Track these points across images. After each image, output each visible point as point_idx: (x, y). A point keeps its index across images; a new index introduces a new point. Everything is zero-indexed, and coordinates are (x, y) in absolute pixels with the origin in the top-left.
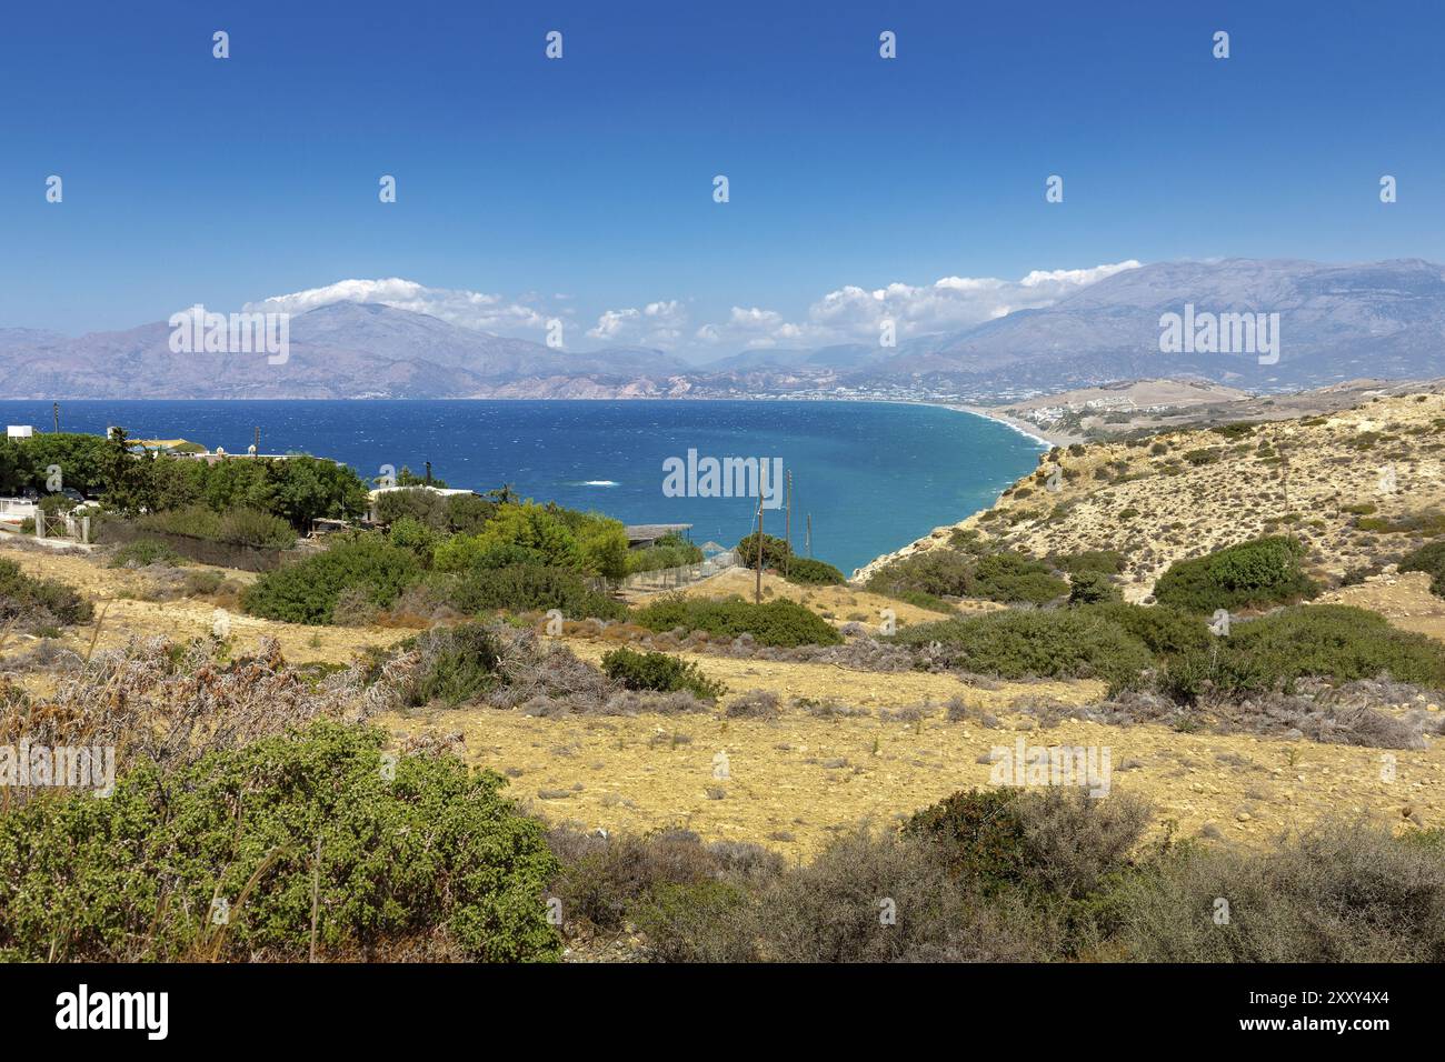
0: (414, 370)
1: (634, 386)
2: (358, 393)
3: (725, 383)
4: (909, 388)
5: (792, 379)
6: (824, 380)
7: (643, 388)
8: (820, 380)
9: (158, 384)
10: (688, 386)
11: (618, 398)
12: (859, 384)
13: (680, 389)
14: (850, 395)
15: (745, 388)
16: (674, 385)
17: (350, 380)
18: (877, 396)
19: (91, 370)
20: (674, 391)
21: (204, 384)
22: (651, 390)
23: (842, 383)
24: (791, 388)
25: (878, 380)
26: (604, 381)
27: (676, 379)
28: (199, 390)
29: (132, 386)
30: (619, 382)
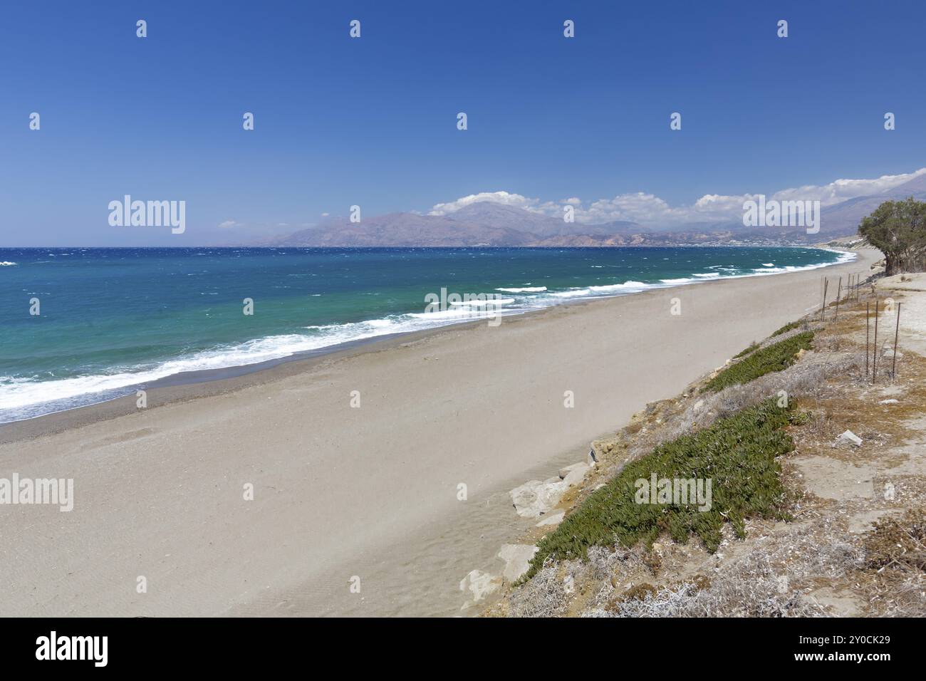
0: (505, 233)
1: (611, 240)
2: (476, 243)
3: (664, 238)
4: (776, 240)
5: (704, 236)
6: (723, 236)
7: (617, 241)
8: (721, 237)
9: (392, 240)
10: (642, 240)
11: (603, 246)
12: (745, 238)
13: (637, 241)
14: (739, 244)
15: (675, 241)
16: (634, 239)
17: (474, 237)
18: (755, 244)
19: (364, 234)
20: (634, 242)
21: (410, 240)
22: (621, 242)
23: (734, 238)
24: (701, 241)
25: (757, 236)
26: (595, 237)
27: (635, 236)
28: (407, 242)
29: (381, 240)
30: (604, 238)
